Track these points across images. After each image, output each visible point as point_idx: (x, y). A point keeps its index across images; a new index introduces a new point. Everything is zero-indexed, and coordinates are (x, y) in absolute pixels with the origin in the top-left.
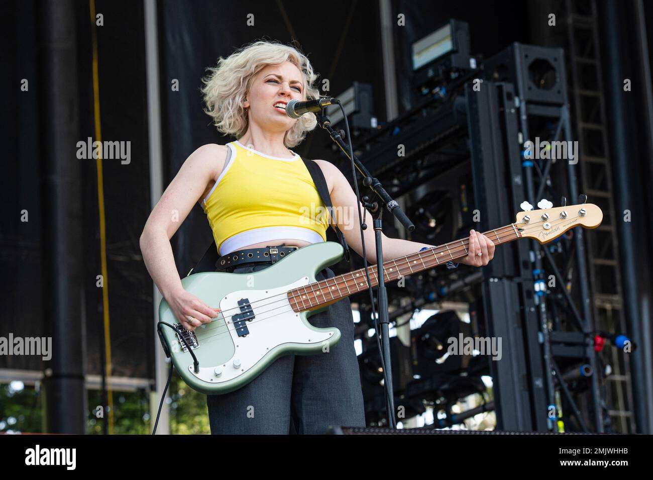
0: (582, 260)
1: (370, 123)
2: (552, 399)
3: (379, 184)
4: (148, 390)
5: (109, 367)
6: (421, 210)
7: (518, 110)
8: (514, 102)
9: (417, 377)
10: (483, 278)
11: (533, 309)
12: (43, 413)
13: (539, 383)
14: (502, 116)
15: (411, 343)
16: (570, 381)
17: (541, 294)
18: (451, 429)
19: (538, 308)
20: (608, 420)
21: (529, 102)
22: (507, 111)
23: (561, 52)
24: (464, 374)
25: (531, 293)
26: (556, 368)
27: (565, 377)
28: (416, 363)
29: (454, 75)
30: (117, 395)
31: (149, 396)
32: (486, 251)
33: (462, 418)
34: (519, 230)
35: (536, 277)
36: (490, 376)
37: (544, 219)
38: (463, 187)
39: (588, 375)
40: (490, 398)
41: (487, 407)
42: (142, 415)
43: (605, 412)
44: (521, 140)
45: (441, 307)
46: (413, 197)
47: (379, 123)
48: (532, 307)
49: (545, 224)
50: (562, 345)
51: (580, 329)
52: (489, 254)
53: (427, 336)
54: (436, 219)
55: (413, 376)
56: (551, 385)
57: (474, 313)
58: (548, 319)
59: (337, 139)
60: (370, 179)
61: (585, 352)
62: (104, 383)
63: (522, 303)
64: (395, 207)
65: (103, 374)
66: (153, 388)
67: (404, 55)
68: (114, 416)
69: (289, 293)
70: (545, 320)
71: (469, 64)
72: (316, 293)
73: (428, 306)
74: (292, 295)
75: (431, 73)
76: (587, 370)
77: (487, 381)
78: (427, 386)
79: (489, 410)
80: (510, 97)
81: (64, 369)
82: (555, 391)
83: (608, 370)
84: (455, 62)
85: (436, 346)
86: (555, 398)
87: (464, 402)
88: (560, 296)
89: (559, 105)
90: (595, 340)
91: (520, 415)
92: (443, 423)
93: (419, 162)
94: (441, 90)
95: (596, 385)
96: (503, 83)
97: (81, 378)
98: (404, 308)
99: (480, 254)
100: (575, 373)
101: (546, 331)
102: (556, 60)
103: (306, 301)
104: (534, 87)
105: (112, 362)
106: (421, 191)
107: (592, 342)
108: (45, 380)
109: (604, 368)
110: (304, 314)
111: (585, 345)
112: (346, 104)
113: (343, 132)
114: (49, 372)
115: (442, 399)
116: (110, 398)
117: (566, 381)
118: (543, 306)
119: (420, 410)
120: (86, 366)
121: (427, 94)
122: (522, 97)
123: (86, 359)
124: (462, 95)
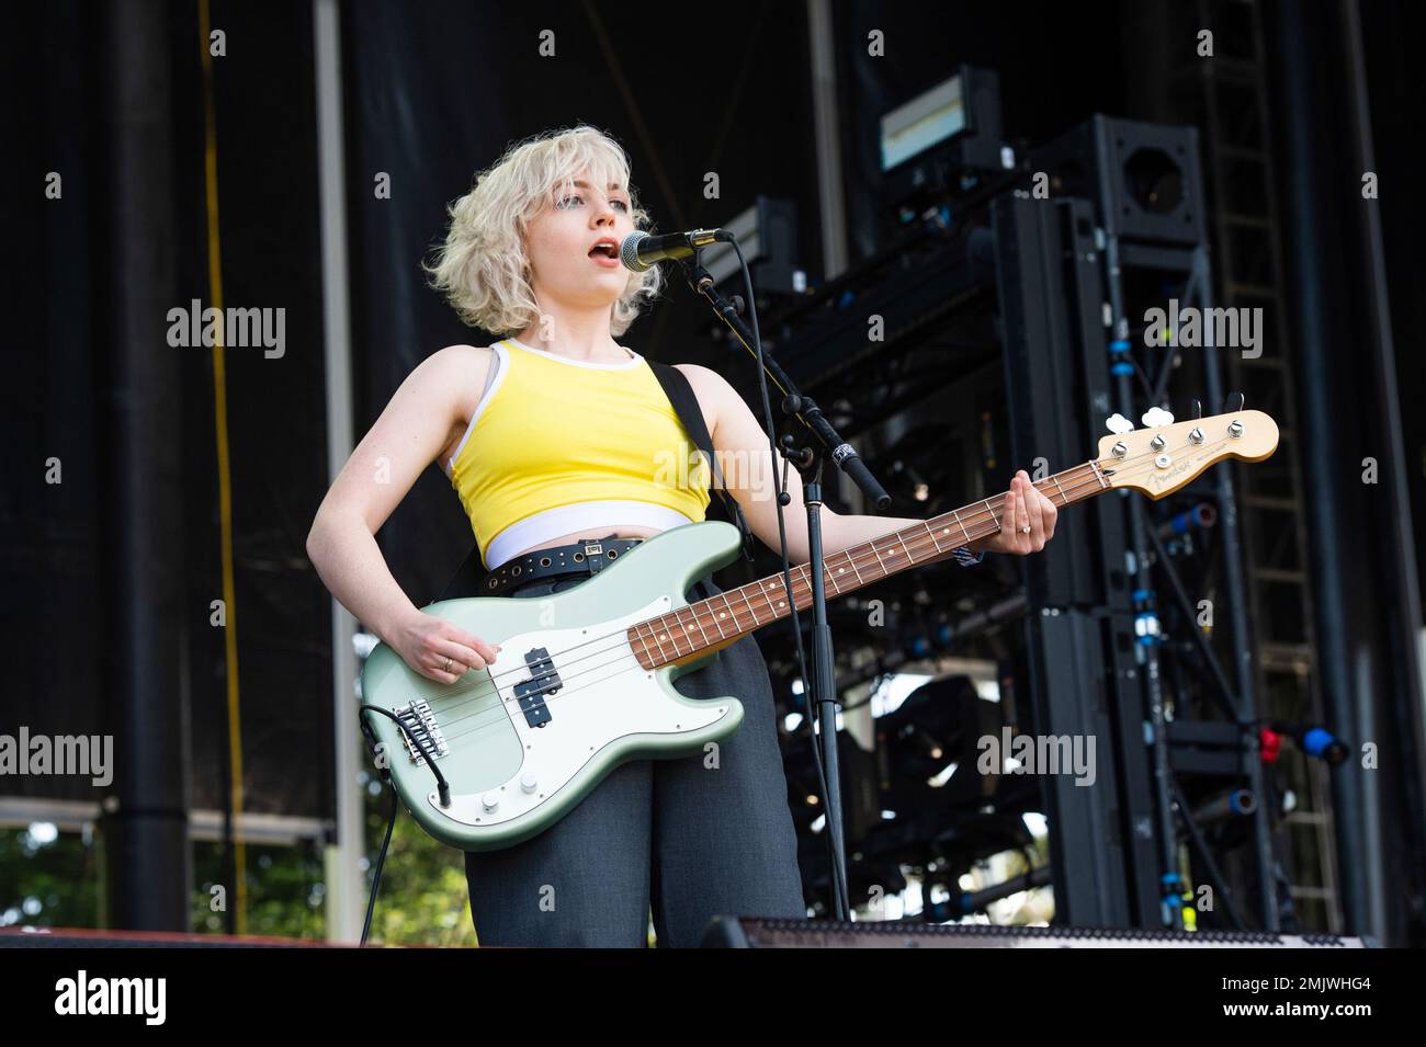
0: (1234, 570)
1: (790, 282)
2: (1171, 863)
3: (816, 408)
4: (320, 843)
5: (238, 794)
6: (898, 466)
7: (1102, 256)
8: (1093, 239)
9: (888, 815)
10: (1028, 609)
11: (1132, 674)
12: (100, 890)
13: (1144, 828)
14: (1068, 269)
15: (877, 742)
16: (1208, 825)
17: (1148, 641)
18: (959, 923)
19: (1143, 670)
20: (1288, 907)
21: (1124, 240)
22: (1080, 257)
23: (1192, 134)
24: (989, 810)
25: (1130, 638)
26: (1181, 797)
27: (1198, 815)
28: (885, 785)
29: (967, 183)
30: (256, 851)
31: (322, 853)
32: (1038, 522)
33: (982, 901)
34: (1105, 472)
35: (1139, 606)
36: (1042, 813)
37: (1157, 447)
38: (986, 417)
39: (1247, 811)
40: (1040, 858)
41: (1036, 877)
42: (309, 892)
43: (1282, 889)
44: (1107, 319)
45: (939, 670)
46: (878, 438)
47: (809, 282)
48: (1131, 669)
49: (1158, 458)
50: (1192, 749)
51: (1231, 716)
52: (1046, 528)
53: (910, 729)
54: (928, 484)
55: (880, 814)
56: (1170, 832)
57: (1008, 682)
58: (1163, 693)
59: (728, 315)
60: (796, 399)
61: (1240, 764)
62: (228, 828)
63: (1108, 660)
64: (850, 457)
65: (226, 808)
66: (332, 838)
67: (861, 139)
68: (249, 895)
69: (631, 631)
70: (1157, 697)
71: (999, 158)
72: (687, 629)
73: (911, 666)
74: (638, 636)
75: (919, 178)
76: (1245, 801)
77: (1036, 823)
78: (909, 836)
79: (1040, 885)
80: (1086, 230)
81: (145, 797)
82: (1178, 845)
83: (1290, 801)
84: (970, 153)
85: (929, 750)
86: (1177, 860)
87: (986, 867)
88: (1189, 646)
89: (1189, 246)
90: (1260, 738)
91: (1103, 895)
92: (942, 911)
93: (894, 365)
94: (940, 212)
95: (1263, 832)
96: (1071, 200)
97: (181, 817)
98: (862, 670)
99: (1027, 530)
100: (1221, 806)
101: (1158, 720)
102: (1181, 150)
103: (667, 646)
104: (1135, 209)
105: (245, 784)
106: (896, 428)
107: (1254, 743)
108: (102, 821)
109: (1281, 798)
110: (665, 672)
111: (1240, 749)
112: (744, 239)
113: (739, 300)
114: (112, 804)
115: (941, 861)
116: (240, 858)
117: (1201, 824)
118: (1154, 666)
119: (894, 884)
120: (190, 791)
121: (911, 222)
122: (1110, 230)
123: (189, 777)
124: (986, 223)
